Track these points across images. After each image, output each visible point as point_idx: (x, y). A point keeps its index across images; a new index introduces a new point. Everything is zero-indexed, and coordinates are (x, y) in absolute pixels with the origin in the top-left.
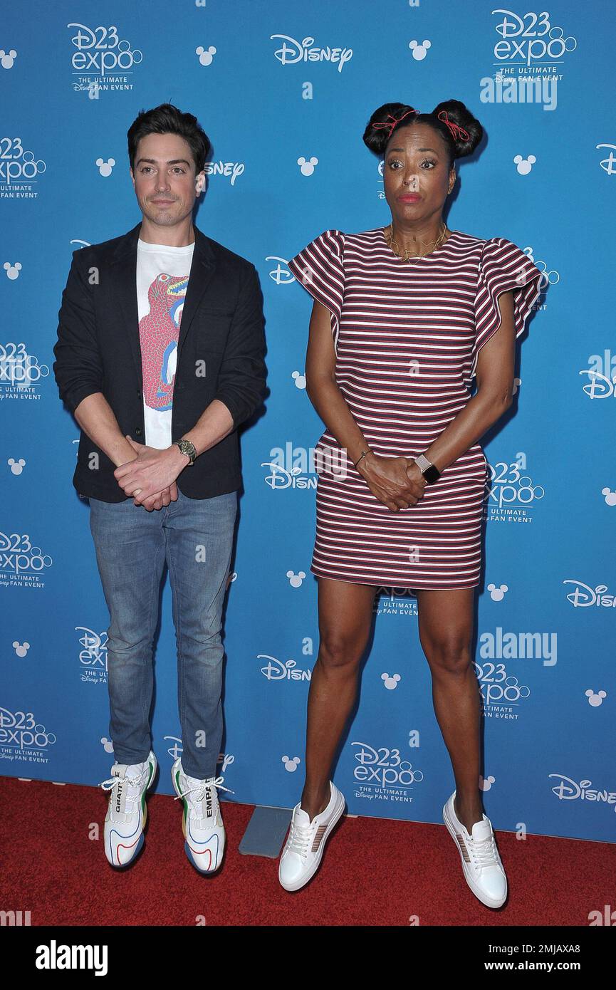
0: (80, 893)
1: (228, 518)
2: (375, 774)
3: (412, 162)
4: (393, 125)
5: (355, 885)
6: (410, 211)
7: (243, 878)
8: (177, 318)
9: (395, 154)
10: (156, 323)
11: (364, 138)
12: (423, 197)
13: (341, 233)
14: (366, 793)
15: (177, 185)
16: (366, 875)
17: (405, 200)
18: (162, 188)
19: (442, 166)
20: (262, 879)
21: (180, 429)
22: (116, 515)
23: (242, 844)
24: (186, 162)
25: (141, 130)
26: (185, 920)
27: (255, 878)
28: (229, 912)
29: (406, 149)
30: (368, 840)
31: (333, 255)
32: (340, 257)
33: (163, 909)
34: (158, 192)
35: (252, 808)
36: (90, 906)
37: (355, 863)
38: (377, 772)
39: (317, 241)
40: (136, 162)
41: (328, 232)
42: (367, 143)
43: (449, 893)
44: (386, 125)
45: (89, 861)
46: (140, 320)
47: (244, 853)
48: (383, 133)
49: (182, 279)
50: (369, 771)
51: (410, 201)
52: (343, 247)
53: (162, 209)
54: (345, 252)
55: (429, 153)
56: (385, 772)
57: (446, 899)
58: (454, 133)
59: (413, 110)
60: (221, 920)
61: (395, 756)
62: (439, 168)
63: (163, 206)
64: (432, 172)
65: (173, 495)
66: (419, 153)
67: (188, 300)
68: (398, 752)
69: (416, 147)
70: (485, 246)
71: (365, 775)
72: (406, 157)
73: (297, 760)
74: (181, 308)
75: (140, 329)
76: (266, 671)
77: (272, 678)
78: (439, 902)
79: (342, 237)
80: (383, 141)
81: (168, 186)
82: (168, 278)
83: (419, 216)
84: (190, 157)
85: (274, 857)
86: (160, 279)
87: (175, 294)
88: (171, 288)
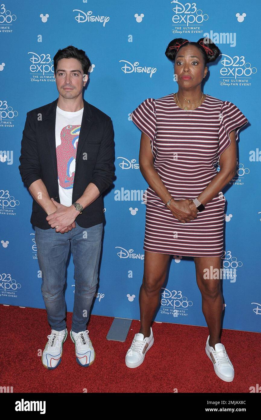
0: (32, 358)
1: (99, 233)
2: (170, 303)
3: (187, 61)
4: (179, 47)
5: (161, 354)
6: (186, 84)
7: (108, 352)
8: (75, 145)
9: (180, 58)
10: (64, 149)
11: (166, 54)
12: (192, 78)
13: (154, 100)
14: (166, 311)
15: (75, 80)
16: (166, 350)
17: (185, 79)
18: (68, 83)
19: (201, 65)
20: (117, 352)
21: (76, 196)
22: (47, 234)
23: (108, 336)
24: (80, 71)
25: (59, 57)
26: (81, 371)
27: (114, 351)
28: (102, 367)
29: (185, 56)
30: (167, 334)
31: (151, 111)
32: (154, 112)
33: (71, 365)
34: (66, 84)
35: (112, 319)
36: (37, 365)
37: (161, 344)
38: (171, 302)
39: (143, 104)
40: (57, 71)
41: (148, 100)
42: (167, 56)
43: (205, 358)
44: (176, 47)
45: (36, 343)
46: (56, 147)
47: (109, 340)
48: (175, 51)
49: (78, 126)
50: (167, 301)
51: (187, 79)
52: (155, 108)
53: (68, 92)
54: (156, 110)
55: (195, 58)
56: (175, 301)
57: (203, 361)
58: (207, 51)
59: (188, 41)
60: (98, 371)
61: (180, 294)
62: (200, 64)
63: (69, 90)
64: (196, 66)
65: (74, 226)
66: (191, 58)
67: (81, 137)
68: (181, 292)
69: (190, 56)
70: (223, 106)
71: (166, 303)
72: (185, 59)
73: (134, 296)
74: (77, 140)
75: (57, 151)
76: (119, 254)
77: (122, 257)
78: (200, 362)
79: (154, 102)
80: (174, 54)
81: (71, 82)
82: (71, 127)
83: (190, 86)
84: (81, 69)
85: (123, 342)
86: (67, 128)
87: (74, 134)
88: (72, 131)
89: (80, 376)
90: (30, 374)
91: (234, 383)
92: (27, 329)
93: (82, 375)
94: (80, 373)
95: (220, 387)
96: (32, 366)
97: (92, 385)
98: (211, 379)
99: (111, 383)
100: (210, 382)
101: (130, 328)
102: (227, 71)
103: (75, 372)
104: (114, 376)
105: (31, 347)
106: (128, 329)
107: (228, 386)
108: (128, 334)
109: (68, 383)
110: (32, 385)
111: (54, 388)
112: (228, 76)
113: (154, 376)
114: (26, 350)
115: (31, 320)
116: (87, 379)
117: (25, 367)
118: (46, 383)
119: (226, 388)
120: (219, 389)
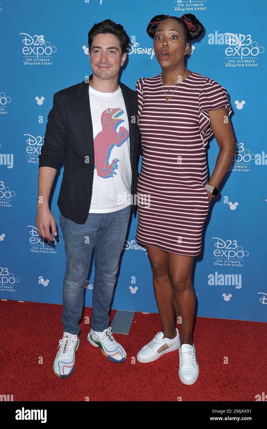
4: (160, 22)
15: (112, 59)
18: (104, 61)
25: (95, 32)
32: (141, 90)
34: (101, 62)
40: (91, 48)
42: (148, 33)
44: (157, 23)
48: (156, 27)
49: (118, 109)
52: (143, 86)
53: (104, 71)
54: (144, 88)
58: (189, 27)
63: (104, 69)
72: (164, 33)
73: (136, 288)
79: (143, 81)
81: (107, 60)
84: (119, 46)
85: (126, 334)
86: (107, 112)
87: (116, 118)
88: (114, 115)
89: (83, 370)
90: (31, 369)
91: (241, 374)
92: (27, 324)
93: (85, 369)
94: (83, 367)
95: (227, 378)
96: (33, 362)
97: (96, 379)
98: (217, 370)
99: (115, 376)
100: (217, 373)
101: (134, 321)
102: (232, 51)
103: (78, 367)
104: (118, 370)
105: (32, 342)
106: (131, 322)
107: (235, 377)
108: (131, 327)
109: (71, 377)
110: (34, 380)
111: (57, 383)
112: (234, 57)
113: (159, 369)
114: (27, 345)
115: (30, 315)
116: (90, 373)
117: (26, 362)
118: (48, 378)
119: (233, 379)
120: (227, 380)
